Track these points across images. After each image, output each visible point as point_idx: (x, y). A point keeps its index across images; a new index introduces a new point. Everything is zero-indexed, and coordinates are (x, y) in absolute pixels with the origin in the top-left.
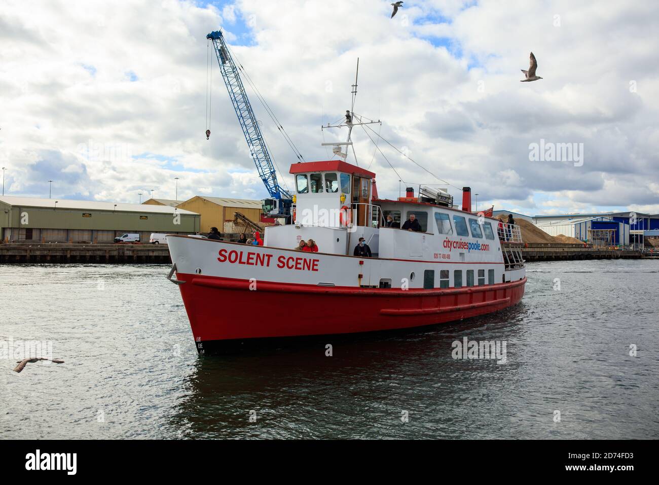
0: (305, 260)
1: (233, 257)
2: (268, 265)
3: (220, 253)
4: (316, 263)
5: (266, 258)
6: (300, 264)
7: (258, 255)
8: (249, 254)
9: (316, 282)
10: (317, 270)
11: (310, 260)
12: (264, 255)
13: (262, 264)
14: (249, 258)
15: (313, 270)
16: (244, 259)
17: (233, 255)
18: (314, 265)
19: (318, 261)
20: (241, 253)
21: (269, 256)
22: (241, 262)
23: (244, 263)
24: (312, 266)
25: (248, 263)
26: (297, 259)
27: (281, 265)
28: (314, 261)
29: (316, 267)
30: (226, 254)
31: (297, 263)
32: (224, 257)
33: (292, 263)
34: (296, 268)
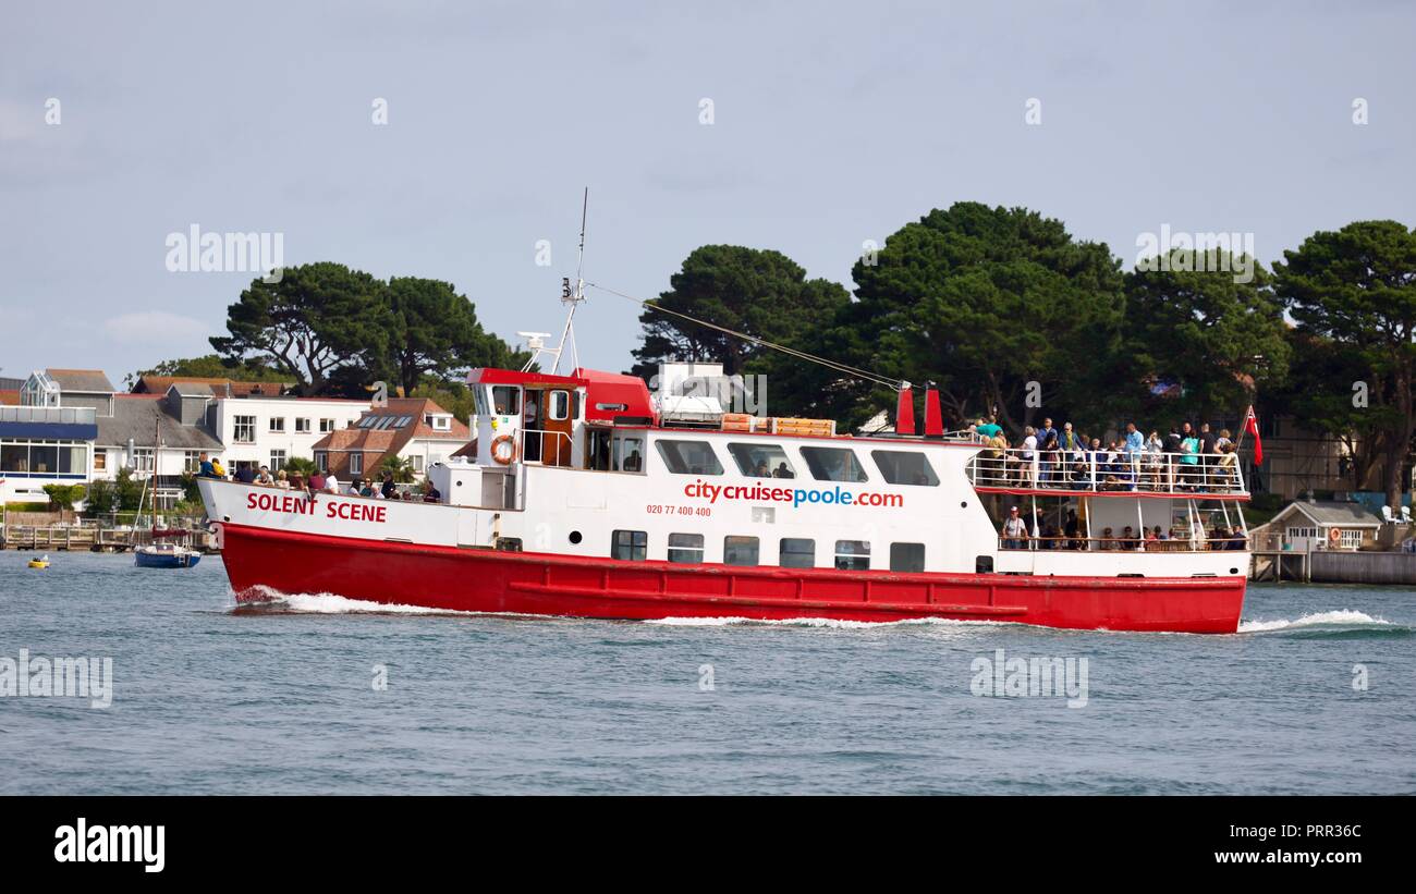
1: (265, 502)
2: (312, 513)
3: (250, 498)
4: (382, 511)
5: (308, 505)
6: (358, 512)
8: (286, 499)
9: (382, 537)
10: (383, 521)
11: (373, 508)
13: (303, 511)
14: (285, 504)
15: (378, 520)
16: (280, 505)
18: (379, 514)
19: (384, 509)
20: (275, 498)
22: (275, 509)
23: (279, 510)
24: (377, 516)
25: (285, 510)
26: (354, 506)
27: (331, 513)
28: (379, 509)
29: (381, 517)
30: (257, 499)
31: (353, 512)
32: (253, 503)
33: (347, 511)
34: (353, 517)
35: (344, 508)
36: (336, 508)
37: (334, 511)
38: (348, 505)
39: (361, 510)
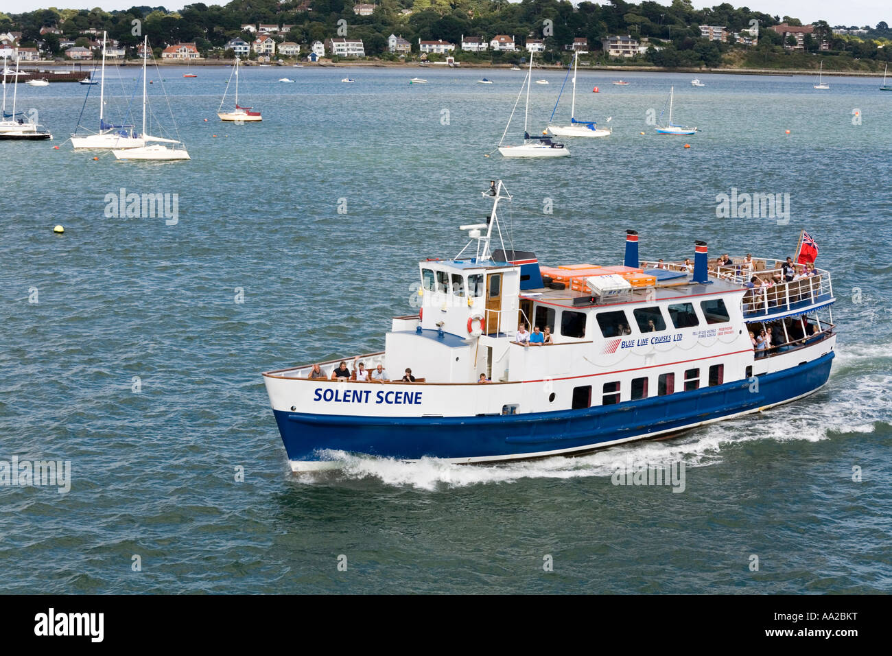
0: (406, 394)
1: (328, 395)
2: (366, 401)
3: (316, 393)
4: (419, 396)
5: (364, 395)
6: (401, 397)
7: (355, 392)
8: (346, 391)
10: (420, 403)
11: (412, 393)
12: (361, 392)
14: (345, 395)
15: (416, 403)
16: (341, 397)
17: (329, 394)
18: (417, 398)
19: (421, 393)
21: (368, 392)
22: (337, 400)
24: (415, 399)
25: (345, 400)
26: (397, 393)
27: (380, 400)
28: (417, 394)
29: (418, 401)
30: (322, 393)
31: (397, 397)
32: (319, 396)
33: (392, 398)
34: (396, 402)
35: (390, 395)
36: (383, 395)
37: (381, 398)
38: (393, 393)
39: (403, 395)
